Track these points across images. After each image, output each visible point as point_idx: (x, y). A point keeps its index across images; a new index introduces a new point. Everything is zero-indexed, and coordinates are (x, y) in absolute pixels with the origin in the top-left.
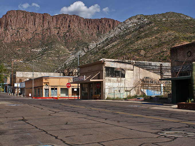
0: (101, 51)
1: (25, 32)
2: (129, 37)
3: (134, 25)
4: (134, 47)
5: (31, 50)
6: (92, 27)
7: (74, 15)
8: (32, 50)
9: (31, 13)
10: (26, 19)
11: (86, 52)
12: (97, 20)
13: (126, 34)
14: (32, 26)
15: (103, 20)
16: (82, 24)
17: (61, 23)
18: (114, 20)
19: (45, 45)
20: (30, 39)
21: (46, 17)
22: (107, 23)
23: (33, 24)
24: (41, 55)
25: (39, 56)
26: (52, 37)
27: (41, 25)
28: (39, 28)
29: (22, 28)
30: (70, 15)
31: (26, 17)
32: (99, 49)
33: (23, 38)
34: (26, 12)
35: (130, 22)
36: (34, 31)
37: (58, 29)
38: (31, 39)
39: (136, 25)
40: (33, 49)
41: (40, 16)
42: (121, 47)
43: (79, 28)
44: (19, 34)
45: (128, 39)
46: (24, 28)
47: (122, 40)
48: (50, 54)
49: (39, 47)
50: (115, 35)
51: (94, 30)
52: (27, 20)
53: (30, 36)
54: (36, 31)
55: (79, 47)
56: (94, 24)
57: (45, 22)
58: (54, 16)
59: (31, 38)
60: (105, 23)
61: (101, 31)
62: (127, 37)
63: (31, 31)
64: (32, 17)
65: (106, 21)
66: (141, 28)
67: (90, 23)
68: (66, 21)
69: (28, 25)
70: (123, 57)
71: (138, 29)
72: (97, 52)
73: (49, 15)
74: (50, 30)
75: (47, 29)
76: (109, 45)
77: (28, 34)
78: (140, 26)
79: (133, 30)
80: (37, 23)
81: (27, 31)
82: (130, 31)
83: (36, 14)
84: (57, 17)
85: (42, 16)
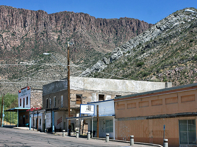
0: (132, 62)
1: (11, 36)
2: (175, 41)
3: (182, 23)
4: (190, 55)
5: (19, 63)
6: (108, 31)
7: (81, 13)
8: (21, 63)
9: (19, 9)
10: (13, 18)
11: (107, 65)
12: (115, 21)
13: (171, 36)
14: (21, 29)
15: (123, 21)
16: (93, 26)
17: (63, 24)
18: (139, 21)
19: (40, 56)
20: (18, 47)
21: (41, 15)
22: (129, 24)
23: (23, 26)
24: (35, 71)
25: (32, 72)
26: (50, 44)
27: (33, 27)
28: (31, 31)
29: (6, 32)
30: (75, 14)
31: (13, 15)
32: (129, 60)
33: (8, 45)
34: (13, 9)
35: (175, 19)
36: (24, 36)
37: (59, 33)
38: (20, 47)
39: (184, 22)
40: (23, 61)
41: (32, 14)
42: (164, 56)
43: (89, 32)
44: (3, 39)
45: (174, 44)
46: (9, 31)
47: (165, 45)
48: (49, 69)
49: (30, 58)
50: (153, 39)
51: (110, 35)
52: (14, 20)
53: (18, 43)
54: (26, 35)
55: (89, 58)
56: (110, 26)
57: (39, 23)
58: (52, 15)
59: (20, 45)
60: (125, 25)
61: (121, 36)
62: (173, 41)
63: (19, 36)
64: (21, 16)
65: (128, 22)
66: (193, 28)
67: (104, 25)
68: (70, 21)
69: (15, 26)
70: (175, 71)
71: (188, 29)
72: (126, 64)
73: (46, 12)
74: (47, 34)
75: (43, 33)
76: (145, 54)
77: (15, 39)
78: (192, 24)
79: (180, 31)
80: (29, 24)
81: (13, 35)
82: (177, 32)
83: (28, 11)
84: (57, 15)
85: (35, 15)
